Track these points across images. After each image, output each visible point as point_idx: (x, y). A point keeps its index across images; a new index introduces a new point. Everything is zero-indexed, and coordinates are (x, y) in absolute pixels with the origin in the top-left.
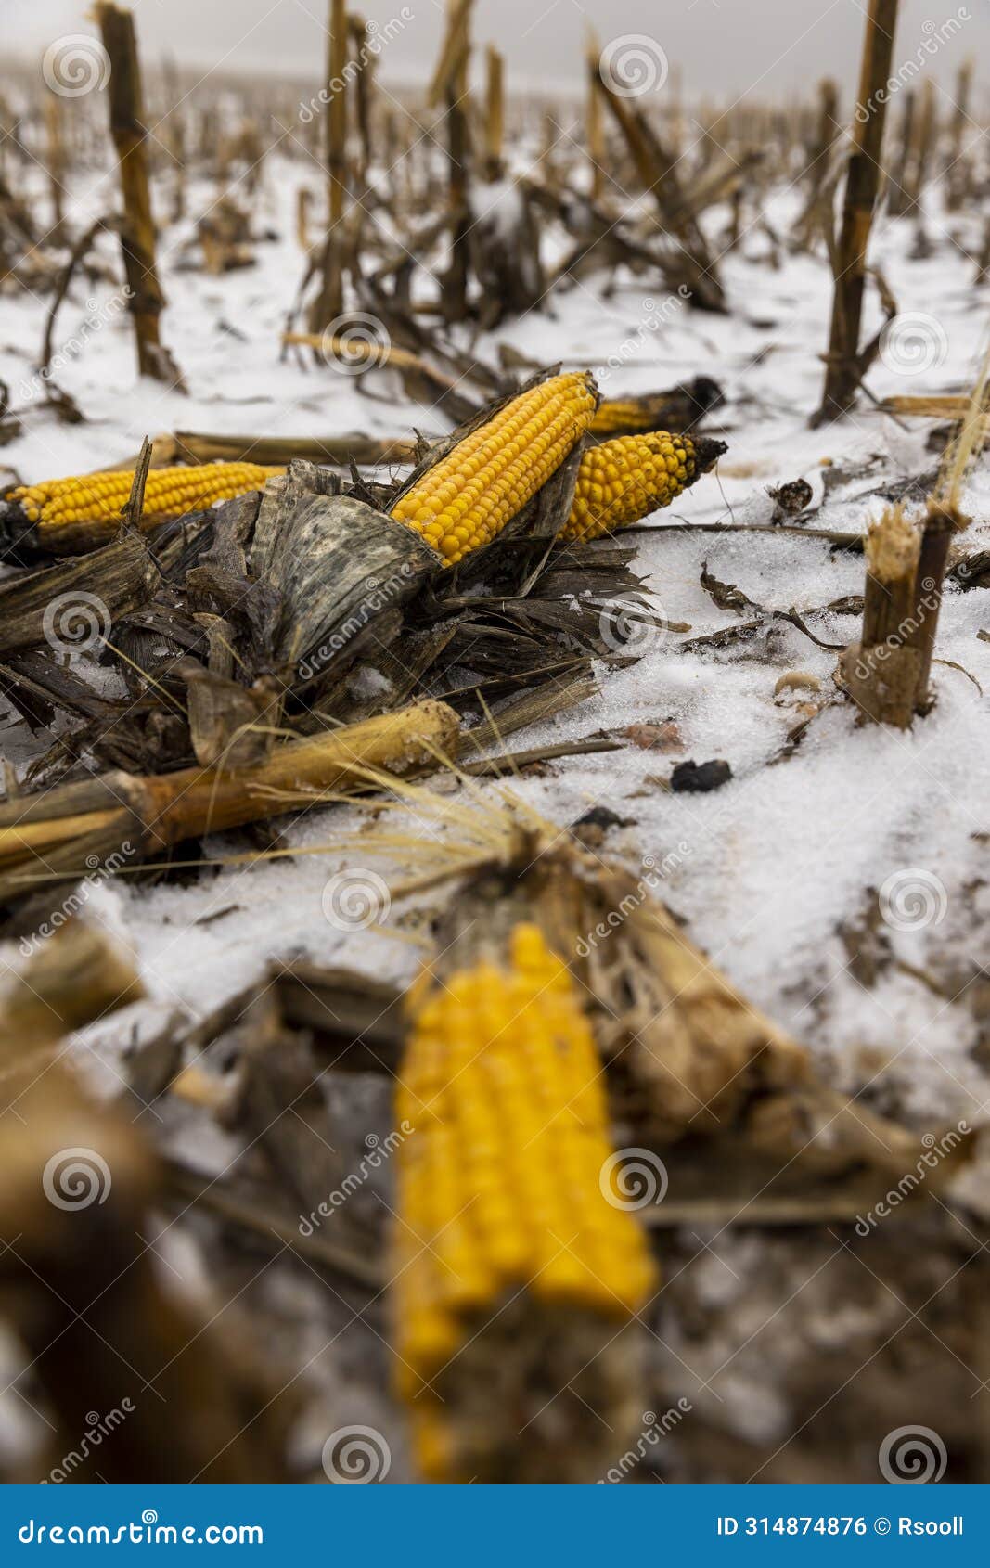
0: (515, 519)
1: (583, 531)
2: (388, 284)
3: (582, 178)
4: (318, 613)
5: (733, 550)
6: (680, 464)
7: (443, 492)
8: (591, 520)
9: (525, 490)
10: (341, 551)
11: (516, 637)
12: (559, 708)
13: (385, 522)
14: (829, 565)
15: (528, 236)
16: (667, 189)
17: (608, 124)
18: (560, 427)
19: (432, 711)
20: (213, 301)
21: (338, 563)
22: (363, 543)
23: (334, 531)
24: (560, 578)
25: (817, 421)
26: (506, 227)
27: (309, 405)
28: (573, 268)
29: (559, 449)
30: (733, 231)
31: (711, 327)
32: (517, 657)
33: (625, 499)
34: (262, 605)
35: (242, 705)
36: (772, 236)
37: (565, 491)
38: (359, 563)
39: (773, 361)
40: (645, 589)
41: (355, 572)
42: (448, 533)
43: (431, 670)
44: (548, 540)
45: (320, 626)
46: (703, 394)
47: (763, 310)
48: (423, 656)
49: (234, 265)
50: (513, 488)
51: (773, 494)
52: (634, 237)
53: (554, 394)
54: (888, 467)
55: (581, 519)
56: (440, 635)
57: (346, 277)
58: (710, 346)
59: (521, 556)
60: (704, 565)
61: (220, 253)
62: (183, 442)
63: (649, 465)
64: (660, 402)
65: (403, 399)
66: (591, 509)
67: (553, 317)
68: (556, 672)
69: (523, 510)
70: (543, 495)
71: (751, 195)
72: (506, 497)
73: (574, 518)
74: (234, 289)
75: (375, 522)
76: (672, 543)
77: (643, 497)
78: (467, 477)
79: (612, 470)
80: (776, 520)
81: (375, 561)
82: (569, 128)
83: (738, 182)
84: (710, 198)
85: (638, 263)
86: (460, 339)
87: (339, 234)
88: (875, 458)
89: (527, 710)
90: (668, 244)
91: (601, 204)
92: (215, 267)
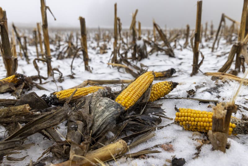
0: (140, 98)
1: (152, 99)
2: (124, 55)
3: (153, 39)
4: (99, 122)
5: (180, 103)
6: (170, 87)
7: (125, 95)
8: (154, 97)
9: (141, 93)
10: (104, 109)
11: (139, 124)
12: (148, 139)
13: (113, 102)
14: (199, 105)
15: (145, 48)
16: (165, 40)
17: (157, 32)
18: (147, 81)
19: (121, 143)
20: (101, 58)
21: (103, 112)
22: (108, 107)
23: (103, 105)
24: (148, 110)
25: (192, 75)
26: (141, 46)
27: (111, 74)
28: (152, 52)
29: (147, 85)
30: (175, 46)
31: (173, 59)
32: (139, 128)
33: (160, 94)
34: (89, 120)
35: (78, 148)
36: (181, 46)
37: (149, 93)
38: (107, 112)
39: (183, 64)
40: (164, 112)
41: (107, 114)
42: (126, 103)
43: (123, 131)
44: (146, 103)
45: (99, 125)
46: (172, 71)
47: (180, 57)
48: (121, 128)
49: (104, 53)
50: (139, 93)
51: (187, 92)
52: (161, 47)
53: (146, 75)
54: (207, 85)
55: (152, 97)
56: (124, 124)
57: (117, 54)
58: (173, 62)
59: (141, 105)
60: (175, 106)
61: (102, 51)
62: (89, 81)
63: (164, 88)
64: (166, 72)
65: (125, 72)
66: (154, 96)
67: (149, 59)
68: (147, 131)
69: (141, 97)
70: (145, 94)
71: (177, 40)
72: (138, 95)
73: (151, 97)
74: (104, 56)
75: (111, 103)
76: (169, 101)
77: (163, 93)
78: (130, 92)
79: (157, 88)
80: (188, 96)
81: (111, 111)
82: (152, 33)
83: (175, 39)
84: (172, 41)
85: (161, 51)
86: (134, 63)
87: (116, 48)
88: (204, 83)
89: (141, 140)
90: (166, 48)
91: (155, 43)
92: (102, 53)
